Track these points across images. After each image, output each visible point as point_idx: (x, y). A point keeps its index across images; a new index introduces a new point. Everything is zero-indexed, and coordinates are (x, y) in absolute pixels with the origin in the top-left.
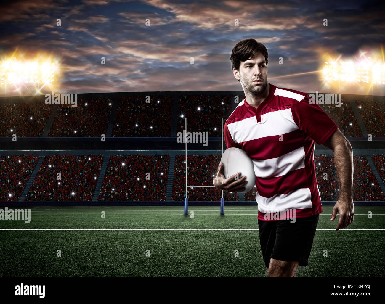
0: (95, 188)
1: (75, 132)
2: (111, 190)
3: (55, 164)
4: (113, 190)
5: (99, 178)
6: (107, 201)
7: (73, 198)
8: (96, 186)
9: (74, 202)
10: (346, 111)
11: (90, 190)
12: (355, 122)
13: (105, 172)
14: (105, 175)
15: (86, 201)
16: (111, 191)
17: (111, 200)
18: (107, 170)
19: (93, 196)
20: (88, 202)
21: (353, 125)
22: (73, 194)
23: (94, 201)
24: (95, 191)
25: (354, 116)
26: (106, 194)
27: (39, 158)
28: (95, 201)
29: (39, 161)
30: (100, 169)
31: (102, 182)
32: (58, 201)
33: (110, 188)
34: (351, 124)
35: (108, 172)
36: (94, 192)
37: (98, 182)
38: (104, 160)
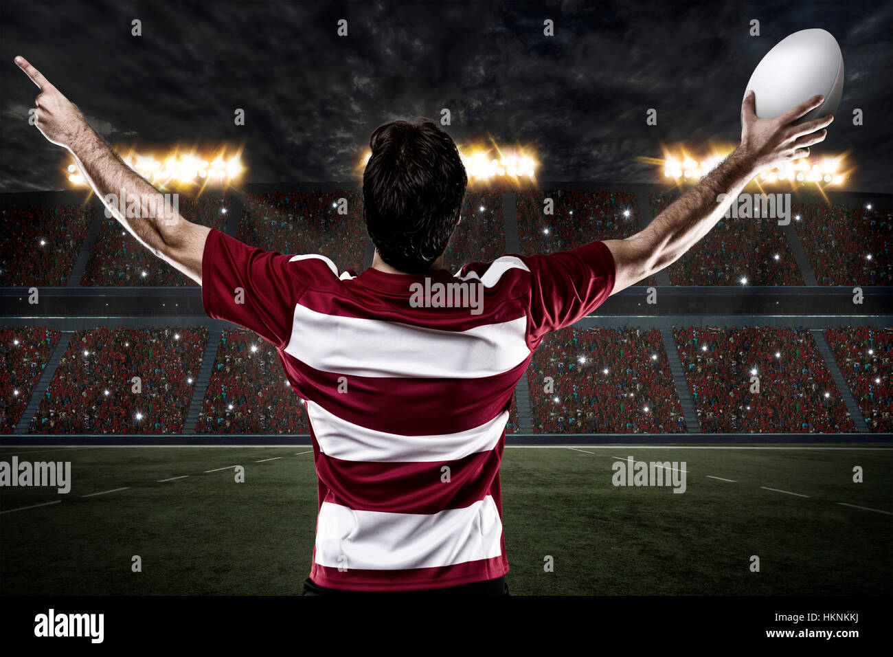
0: (189, 403)
1: (144, 274)
2: (227, 408)
3: (98, 349)
4: (231, 407)
5: (199, 380)
6: (216, 434)
7: (139, 427)
8: (191, 399)
9: (140, 436)
10: (766, 225)
11: (178, 408)
12: (786, 251)
13: (211, 366)
14: (213, 373)
15: (169, 433)
16: (226, 411)
17: (226, 431)
18: (216, 362)
19: (183, 422)
20: (174, 435)
21: (781, 257)
22: (139, 416)
23: (186, 434)
24: (190, 411)
25: (785, 237)
26: (215, 416)
27: (60, 334)
28: (189, 434)
29: (61, 341)
30: (201, 360)
31: (205, 389)
32: (105, 434)
33: (224, 403)
34: (777, 257)
35: (219, 366)
36: (187, 413)
37: (196, 389)
38: (209, 338)
